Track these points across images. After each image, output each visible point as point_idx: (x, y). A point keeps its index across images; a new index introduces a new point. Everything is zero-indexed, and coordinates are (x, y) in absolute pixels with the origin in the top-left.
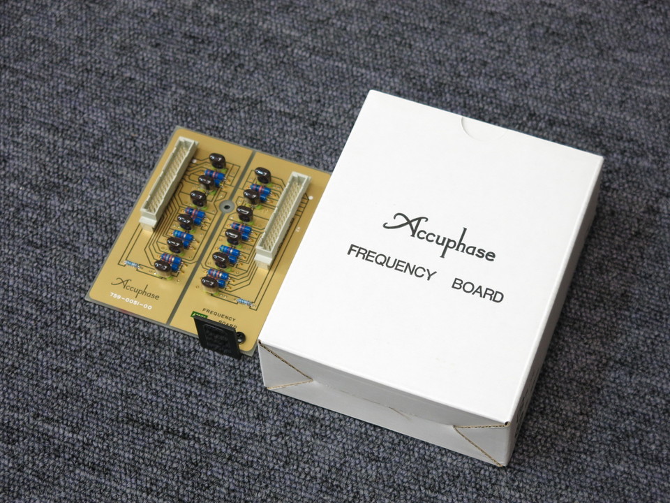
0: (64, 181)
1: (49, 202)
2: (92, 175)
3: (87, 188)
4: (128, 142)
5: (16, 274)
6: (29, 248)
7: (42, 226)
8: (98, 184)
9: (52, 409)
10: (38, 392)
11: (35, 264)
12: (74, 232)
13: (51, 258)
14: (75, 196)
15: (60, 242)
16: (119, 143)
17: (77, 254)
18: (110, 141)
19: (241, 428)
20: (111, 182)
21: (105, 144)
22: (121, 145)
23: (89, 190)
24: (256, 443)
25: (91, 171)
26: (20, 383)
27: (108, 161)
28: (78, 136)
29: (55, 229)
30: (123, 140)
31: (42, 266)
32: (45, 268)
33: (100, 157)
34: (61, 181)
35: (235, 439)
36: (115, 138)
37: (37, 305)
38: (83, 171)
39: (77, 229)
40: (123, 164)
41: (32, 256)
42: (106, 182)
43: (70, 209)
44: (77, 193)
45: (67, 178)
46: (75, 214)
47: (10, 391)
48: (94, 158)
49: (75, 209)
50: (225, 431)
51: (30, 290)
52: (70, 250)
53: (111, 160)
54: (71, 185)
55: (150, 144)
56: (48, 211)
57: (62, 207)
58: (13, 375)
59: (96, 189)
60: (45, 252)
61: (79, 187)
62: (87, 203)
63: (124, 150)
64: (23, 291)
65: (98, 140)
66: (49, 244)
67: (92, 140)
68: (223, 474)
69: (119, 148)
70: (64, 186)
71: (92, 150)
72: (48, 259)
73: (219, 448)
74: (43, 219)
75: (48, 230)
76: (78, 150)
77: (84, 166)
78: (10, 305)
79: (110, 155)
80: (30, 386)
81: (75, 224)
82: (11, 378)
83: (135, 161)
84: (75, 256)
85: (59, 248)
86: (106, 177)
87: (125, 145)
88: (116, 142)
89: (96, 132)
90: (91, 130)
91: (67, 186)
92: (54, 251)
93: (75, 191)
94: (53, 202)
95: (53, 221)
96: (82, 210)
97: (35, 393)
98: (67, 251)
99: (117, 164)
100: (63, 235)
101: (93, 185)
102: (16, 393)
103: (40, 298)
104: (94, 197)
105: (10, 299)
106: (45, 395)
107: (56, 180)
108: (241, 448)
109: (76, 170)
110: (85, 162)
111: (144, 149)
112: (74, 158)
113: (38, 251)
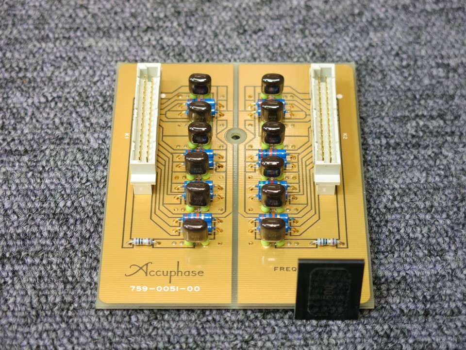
0: (18, 73)
1: (10, 101)
2: (52, 57)
3: (53, 73)
4: (78, 11)
5: (8, 193)
6: (12, 159)
7: (15, 129)
8: (65, 64)
9: (150, 336)
10: (118, 322)
11: (30, 174)
12: (62, 124)
13: (48, 161)
14: (41, 85)
15: (49, 139)
16: (67, 15)
17: (80, 146)
18: (55, 17)
19: (418, 274)
20: (81, 58)
21: (50, 21)
22: (71, 16)
23: (56, 73)
24: (449, 284)
25: (48, 54)
26: (86, 320)
27: (64, 38)
28: (10, 22)
29: (35, 127)
30: (71, 11)
31: (41, 173)
32: (45, 175)
33: (51, 35)
34: (13, 74)
35: (418, 289)
36: (59, 12)
37: (58, 220)
38: (37, 55)
39: (65, 119)
40: (86, 35)
41: (20, 167)
42: (75, 60)
43: (43, 100)
44: (43, 82)
45: (20, 69)
46: (53, 104)
47: (76, 334)
48: (44, 39)
49: (50, 99)
50: (399, 283)
51: (38, 205)
52: (68, 144)
53: (67, 36)
54: (29, 75)
55: (108, 6)
56: (15, 111)
57: (30, 101)
58: (70, 313)
59: (65, 70)
60: (35, 156)
61: (42, 74)
62: (62, 88)
63: (78, 21)
64: (30, 210)
65: (38, 19)
66: (35, 146)
67: (31, 22)
68: (430, 335)
69: (70, 20)
70: (21, 78)
71: (37, 32)
72: (44, 163)
73: (403, 307)
74: (13, 122)
75: (26, 131)
76: (17, 36)
77: (35, 50)
78: (19, 231)
79: (63, 31)
80: (102, 319)
81: (59, 115)
82: (71, 317)
83: (99, 29)
84: (79, 150)
85: (52, 147)
86: (71, 55)
87: (77, 15)
88: (63, 15)
89: (31, 12)
90: (24, 12)
91: (25, 77)
92: (47, 152)
93: (39, 80)
94: (15, 100)
95: (27, 119)
96: (59, 97)
97: (115, 325)
98: (66, 147)
99: (77, 37)
100: (50, 132)
101: (59, 67)
102: (87, 334)
103: (58, 211)
104: (67, 79)
105: (16, 224)
106: (129, 322)
107: (7, 75)
108: (433, 297)
109: (27, 57)
110: (35, 46)
111: (103, 13)
112: (18, 47)
113: (25, 158)
